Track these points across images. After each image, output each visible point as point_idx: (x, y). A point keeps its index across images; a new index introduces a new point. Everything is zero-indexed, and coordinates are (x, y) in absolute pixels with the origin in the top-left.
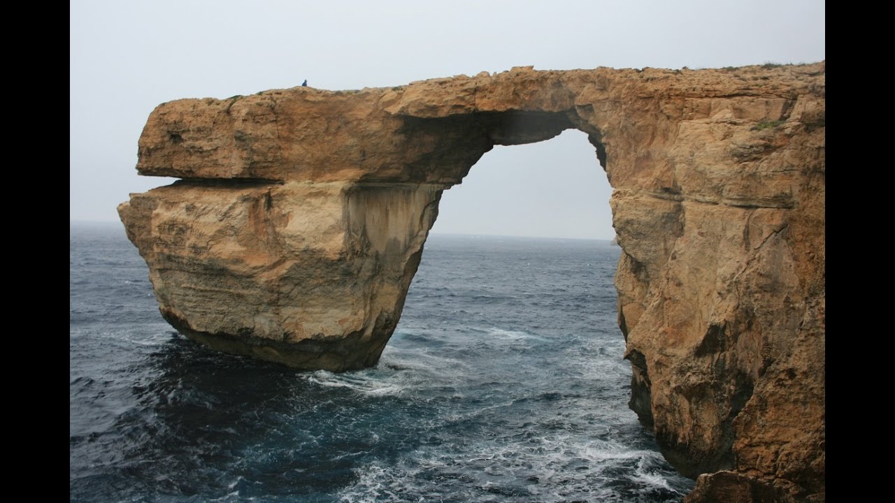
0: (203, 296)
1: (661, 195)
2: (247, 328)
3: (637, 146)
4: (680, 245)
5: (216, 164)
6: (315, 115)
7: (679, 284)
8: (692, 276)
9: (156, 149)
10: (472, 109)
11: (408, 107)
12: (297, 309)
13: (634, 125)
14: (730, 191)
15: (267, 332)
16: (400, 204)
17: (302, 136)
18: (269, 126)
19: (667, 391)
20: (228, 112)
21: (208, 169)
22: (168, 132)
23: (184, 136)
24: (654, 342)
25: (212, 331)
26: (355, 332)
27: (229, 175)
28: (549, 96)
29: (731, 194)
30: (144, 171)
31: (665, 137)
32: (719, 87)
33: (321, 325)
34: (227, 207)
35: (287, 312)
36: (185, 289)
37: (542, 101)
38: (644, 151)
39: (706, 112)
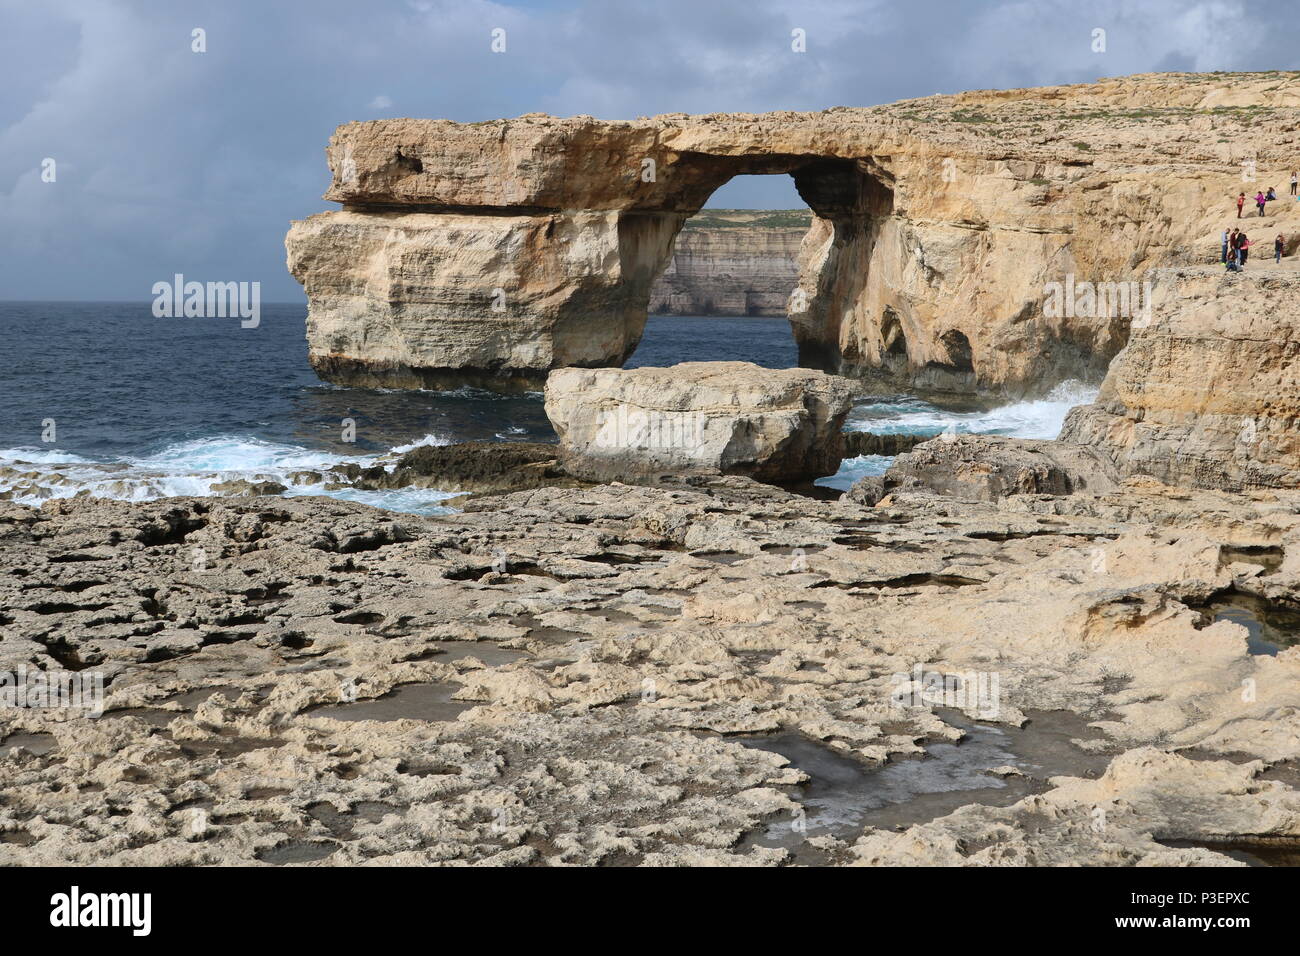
0: (455, 328)
1: (960, 225)
2: (498, 360)
3: (934, 189)
4: (991, 257)
5: (480, 191)
6: (600, 147)
7: (992, 282)
8: (1003, 276)
9: (376, 173)
12: (568, 335)
14: (1029, 223)
15: (527, 361)
16: (649, 233)
17: (585, 168)
18: (558, 157)
21: (467, 196)
22: (399, 154)
23: (427, 161)
24: (972, 322)
25: (456, 365)
27: (503, 202)
28: (845, 145)
29: (1031, 226)
33: (586, 350)
34: (505, 234)
35: (560, 337)
36: (429, 321)
37: (837, 149)
38: (940, 194)
39: (992, 170)
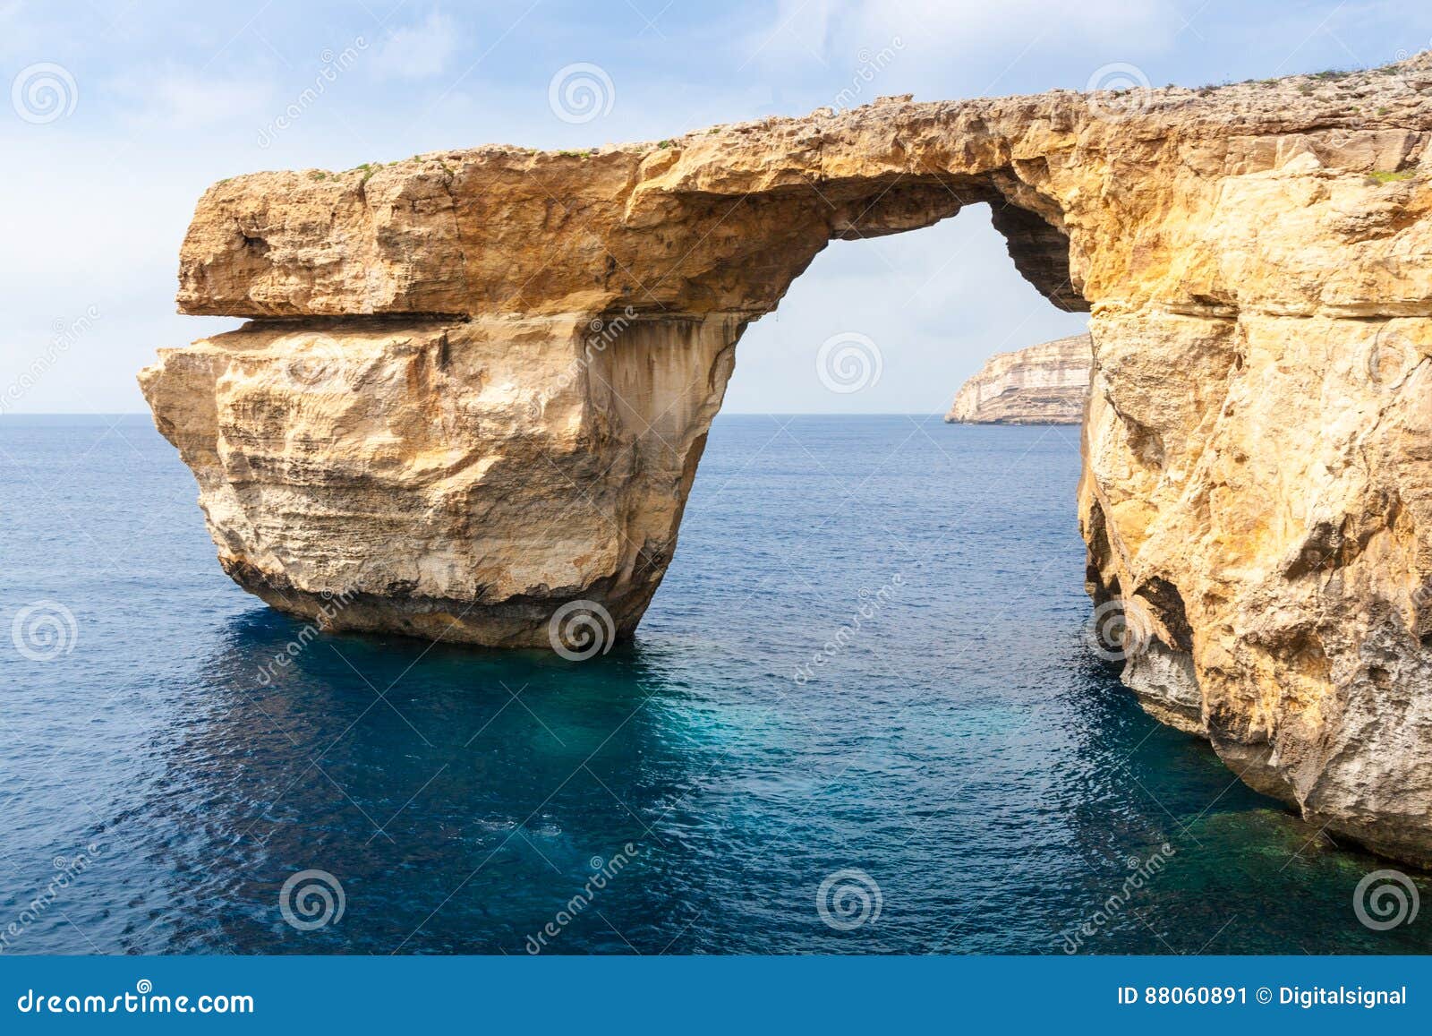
0: (322, 528)
1: (1187, 310)
2: (404, 582)
3: (1135, 225)
4: (1238, 389)
5: (339, 290)
6: (524, 196)
7: (1241, 459)
8: (1268, 443)
9: (215, 266)
10: (816, 176)
11: (696, 175)
12: (499, 543)
13: (1129, 189)
14: (1336, 292)
15: (444, 586)
16: (673, 350)
17: (501, 235)
18: (442, 218)
19: (1229, 642)
20: (361, 194)
21: (323, 299)
22: (239, 233)
23: (271, 240)
24: (1195, 561)
26: (602, 579)
27: (368, 308)
28: (961, 145)
29: (1340, 299)
30: (194, 308)
31: (1189, 204)
32: (1286, 115)
33: (544, 569)
34: (368, 365)
35: (482, 548)
36: (286, 516)
37: (947, 156)
38: (1150, 234)
39: (1267, 160)
